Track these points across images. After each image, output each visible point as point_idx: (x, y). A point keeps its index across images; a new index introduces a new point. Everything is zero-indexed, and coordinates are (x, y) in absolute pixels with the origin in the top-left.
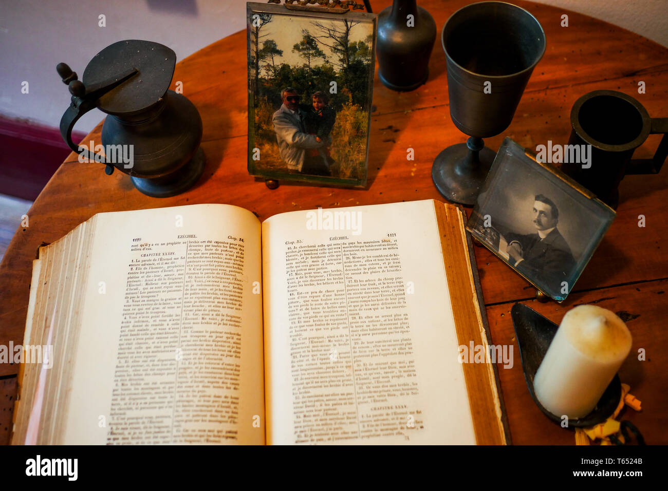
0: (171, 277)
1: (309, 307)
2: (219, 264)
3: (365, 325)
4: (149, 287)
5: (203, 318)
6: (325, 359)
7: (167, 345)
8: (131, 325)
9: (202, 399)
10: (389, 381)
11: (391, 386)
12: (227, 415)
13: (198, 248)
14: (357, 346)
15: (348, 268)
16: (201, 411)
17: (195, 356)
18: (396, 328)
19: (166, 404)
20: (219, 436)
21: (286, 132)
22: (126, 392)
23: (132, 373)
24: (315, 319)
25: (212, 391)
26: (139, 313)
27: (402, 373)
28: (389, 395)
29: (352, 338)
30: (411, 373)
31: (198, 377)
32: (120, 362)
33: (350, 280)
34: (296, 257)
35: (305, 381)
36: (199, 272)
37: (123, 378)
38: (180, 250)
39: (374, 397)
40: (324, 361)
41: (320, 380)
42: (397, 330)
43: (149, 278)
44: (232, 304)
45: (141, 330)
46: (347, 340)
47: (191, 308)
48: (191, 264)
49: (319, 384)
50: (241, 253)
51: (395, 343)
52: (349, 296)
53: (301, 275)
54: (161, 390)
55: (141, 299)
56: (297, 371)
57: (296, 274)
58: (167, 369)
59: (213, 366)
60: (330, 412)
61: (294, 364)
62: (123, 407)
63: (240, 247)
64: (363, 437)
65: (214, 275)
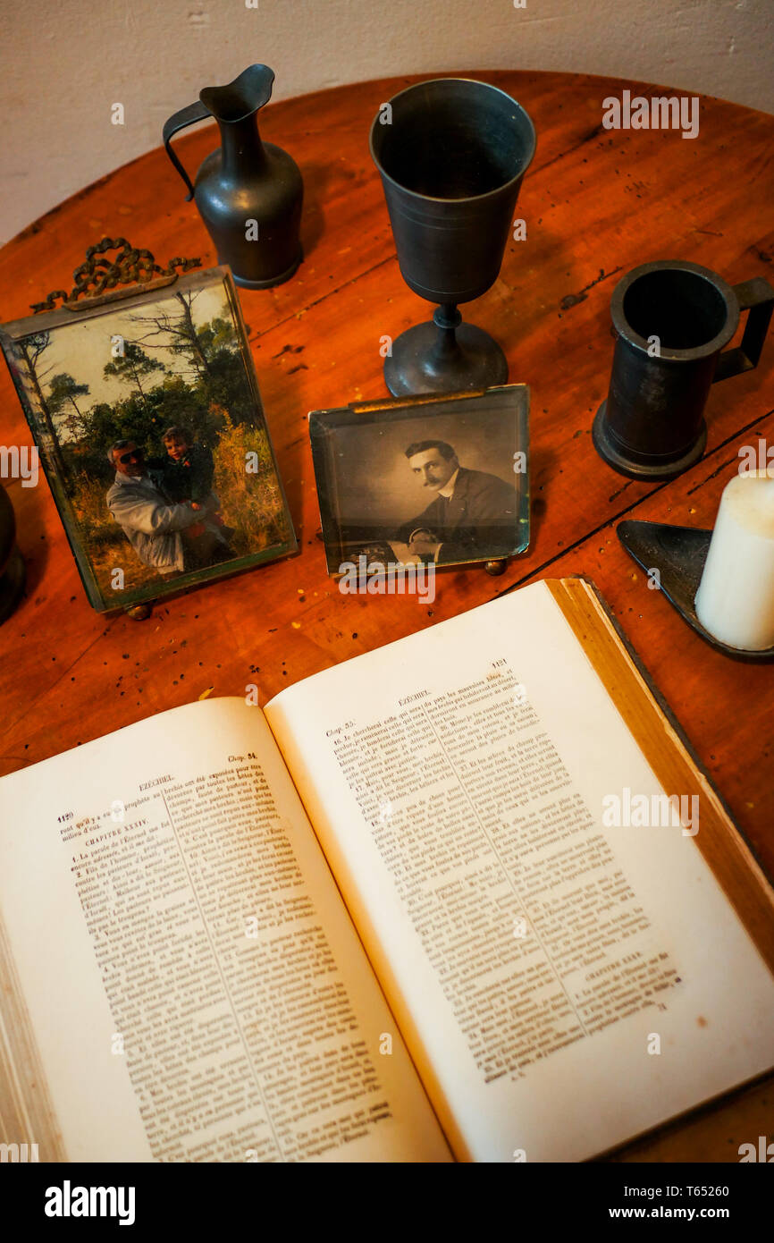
0: (157, 867)
1: (414, 836)
2: (235, 813)
3: (517, 836)
4: (126, 897)
5: (248, 923)
6: (476, 919)
7: (205, 992)
8: (122, 979)
9: (306, 1068)
10: (595, 921)
11: (603, 927)
12: (358, 1080)
13: (184, 798)
14: (520, 877)
15: (451, 746)
16: (314, 1090)
17: (262, 996)
18: (571, 824)
19: (247, 1101)
20: (362, 1123)
21: (138, 515)
22: (165, 1106)
23: (162, 1067)
24: (432, 854)
25: (316, 1049)
26: (128, 953)
27: (613, 899)
28: (606, 944)
29: (506, 866)
30: (625, 894)
31: (283, 1032)
32: (130, 1054)
33: (462, 765)
34: (355, 754)
35: (459, 970)
36: (205, 840)
37: (149, 1081)
38: (155, 812)
39: (581, 956)
40: (477, 923)
41: (482, 958)
42: (574, 827)
43: (119, 882)
44: (286, 878)
45: (145, 983)
46: (500, 873)
47: (219, 912)
48: (184, 831)
49: (486, 966)
50: (262, 781)
51: (579, 851)
52: (472, 794)
53: (377, 784)
54: (228, 1079)
55: (119, 925)
56: (439, 955)
57: (368, 785)
58: (223, 1037)
59: (300, 1002)
60: (522, 1008)
61: (429, 946)
62: (171, 1133)
63: (255, 771)
64: (591, 1032)
65: (235, 838)
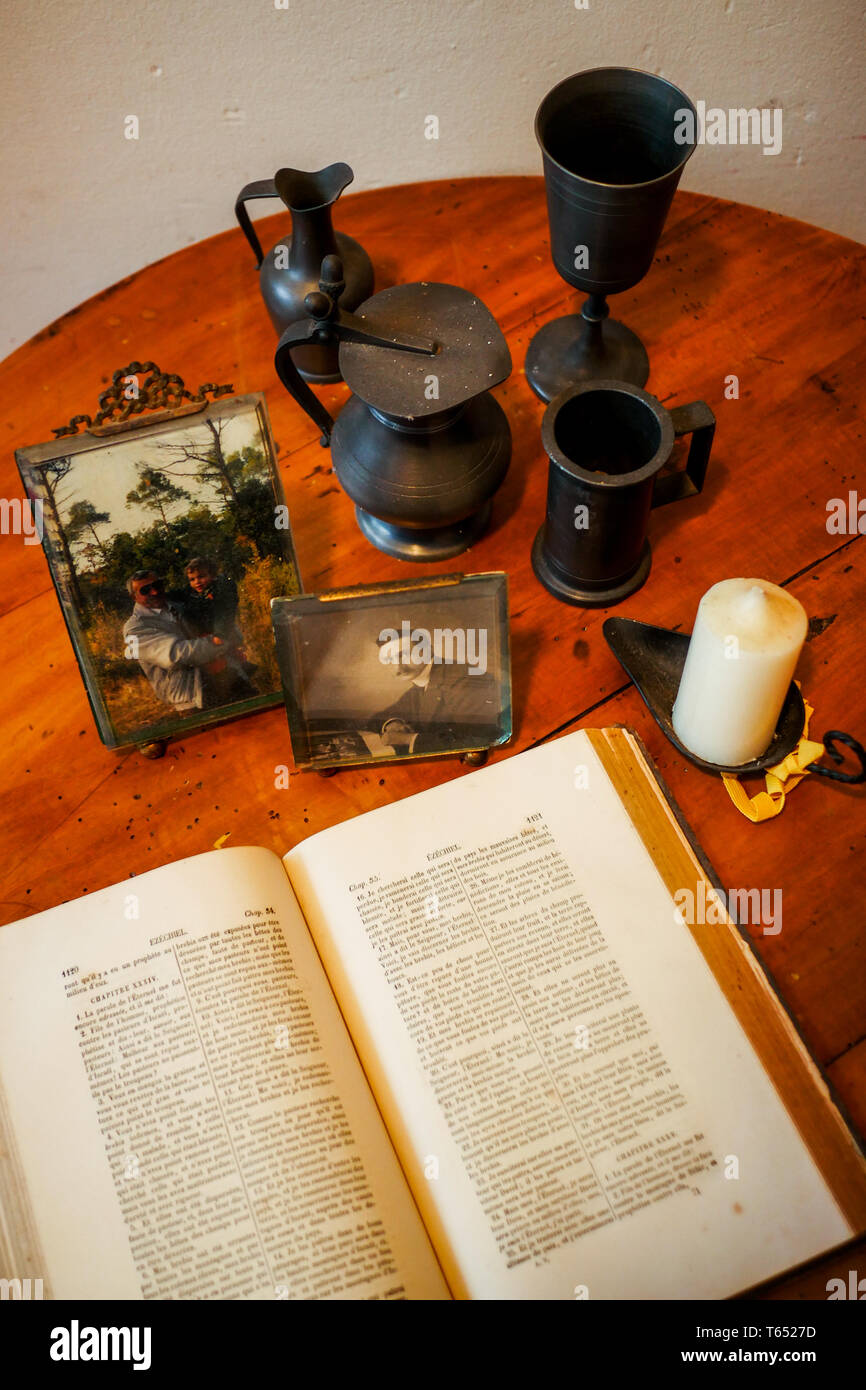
0: (168, 1027)
1: (439, 1001)
2: (250, 972)
3: (548, 1003)
4: (132, 1059)
5: (261, 1091)
6: (502, 1092)
7: (213, 1163)
8: (126, 1147)
9: (319, 1248)
10: (628, 1097)
11: (636, 1104)
12: (374, 1262)
13: (196, 954)
14: (550, 1049)
15: (481, 905)
16: (327, 1271)
17: (274, 1170)
18: (606, 992)
21: (156, 649)
22: (168, 1284)
23: (166, 1243)
24: (457, 1021)
25: (330, 1227)
26: (134, 1119)
27: (646, 1075)
28: (639, 1122)
29: (536, 1035)
30: (661, 1069)
31: (296, 1209)
32: (133, 1228)
33: (492, 925)
34: (380, 911)
35: (483, 1146)
36: (218, 1000)
37: (152, 1258)
38: (166, 969)
39: (612, 1135)
40: (503, 1097)
41: (508, 1134)
42: (608, 996)
43: (126, 1043)
44: (302, 1043)
45: (151, 1152)
46: (529, 1043)
47: (230, 1078)
48: (197, 989)
49: (511, 1143)
50: (280, 938)
51: (614, 1021)
52: (502, 958)
53: (402, 944)
54: (236, 1257)
55: (125, 1089)
56: (462, 1130)
57: (392, 945)
58: (231, 1212)
59: (315, 1177)
60: (548, 1189)
61: (451, 1119)
63: (272, 927)
64: (621, 1216)
65: (250, 998)
